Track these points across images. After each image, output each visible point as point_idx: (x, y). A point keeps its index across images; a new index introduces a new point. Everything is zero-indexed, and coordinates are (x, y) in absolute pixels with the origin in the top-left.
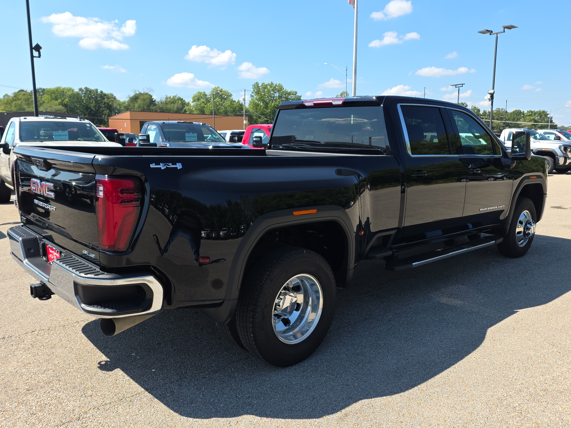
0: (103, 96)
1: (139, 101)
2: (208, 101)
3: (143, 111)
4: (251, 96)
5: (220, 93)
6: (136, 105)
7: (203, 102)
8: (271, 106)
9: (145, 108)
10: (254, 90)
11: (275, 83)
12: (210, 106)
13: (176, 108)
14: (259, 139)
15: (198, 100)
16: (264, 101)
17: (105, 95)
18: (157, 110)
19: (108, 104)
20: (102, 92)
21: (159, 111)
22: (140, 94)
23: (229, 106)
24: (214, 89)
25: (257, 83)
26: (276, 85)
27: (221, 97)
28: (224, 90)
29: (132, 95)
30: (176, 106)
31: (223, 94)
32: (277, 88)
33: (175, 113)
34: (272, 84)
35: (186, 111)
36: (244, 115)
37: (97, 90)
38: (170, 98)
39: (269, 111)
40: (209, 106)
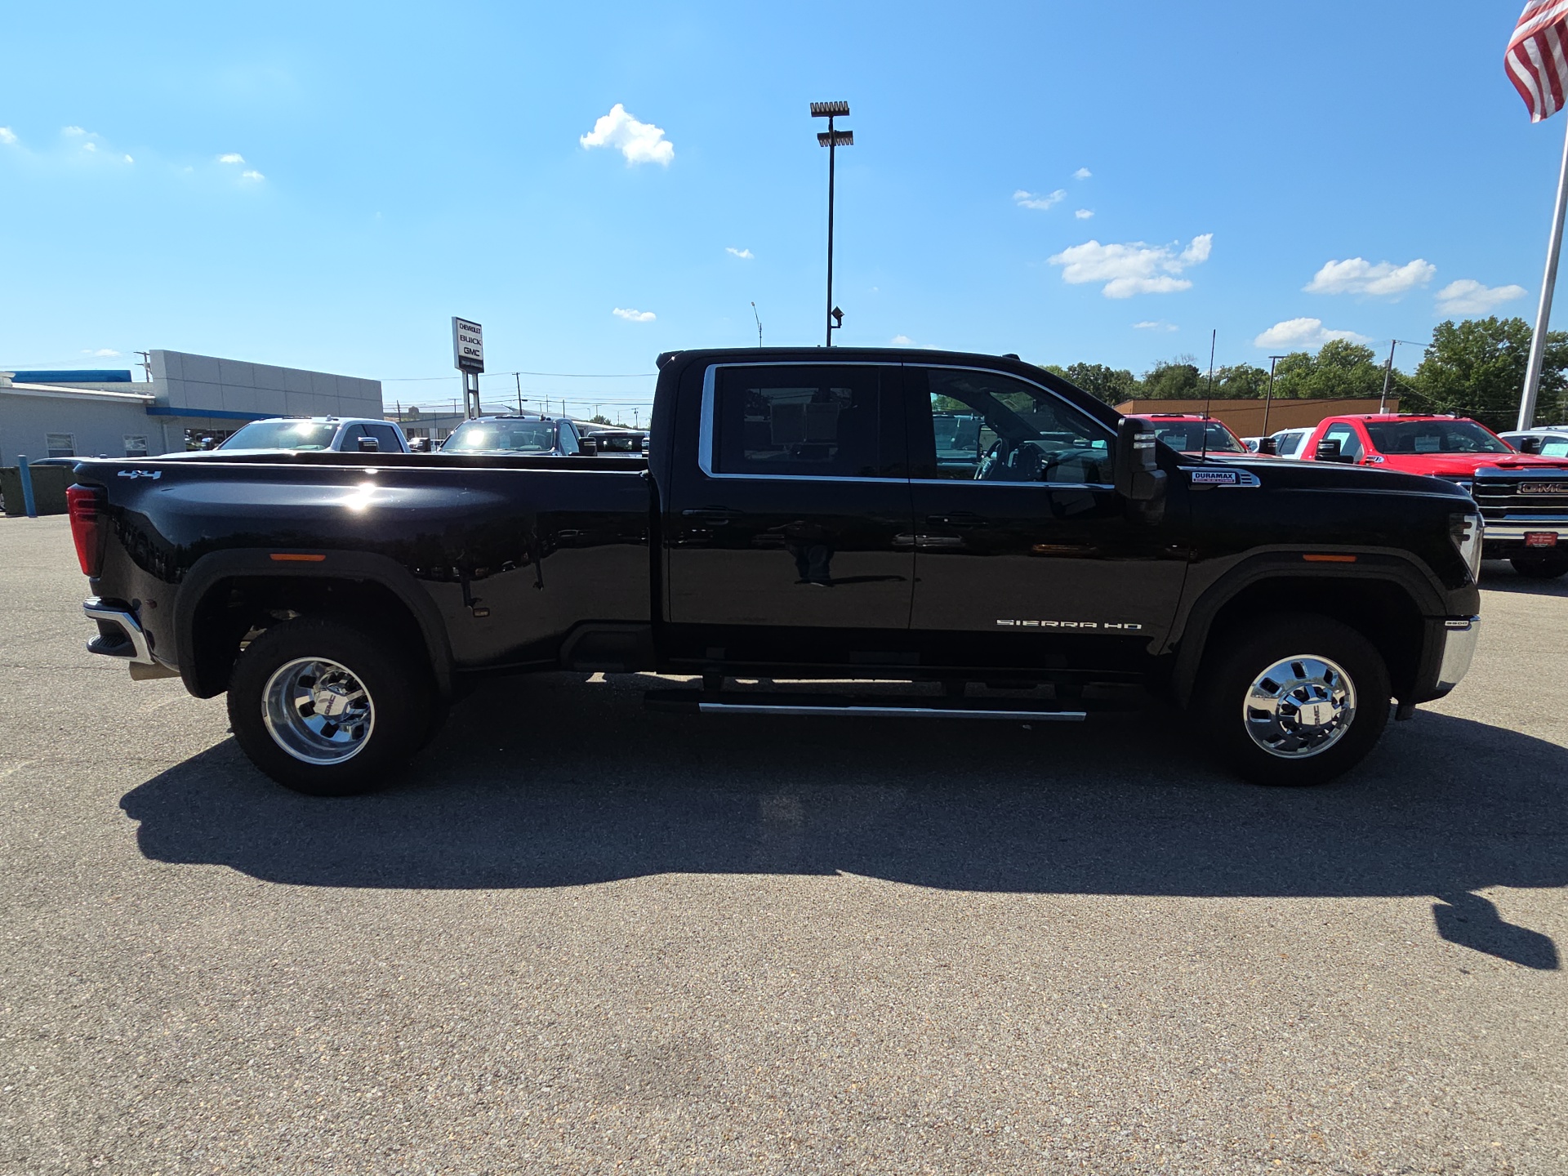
0: (1109, 375)
1: (1163, 380)
2: (1311, 371)
3: (1170, 397)
4: (1427, 354)
5: (1343, 354)
6: (1157, 389)
7: (1299, 375)
8: (1477, 372)
9: (1173, 392)
10: (1437, 340)
11: (1500, 320)
12: (1314, 382)
13: (1234, 390)
14: (1331, 446)
15: (1289, 369)
16: (1461, 362)
17: (1112, 374)
18: (1197, 396)
19: (1114, 388)
20: (1108, 369)
21: (1199, 397)
22: (1169, 368)
23: (1359, 378)
24: (1328, 347)
25: (1449, 322)
26: (1505, 323)
27: (1345, 362)
28: (1354, 345)
29: (1152, 370)
30: (1235, 386)
31: (1348, 356)
32: (1506, 328)
33: (1233, 399)
34: (1493, 320)
35: (1259, 395)
36: (1383, 397)
37: (1099, 367)
38: (1229, 370)
39: (1472, 382)
40: (1310, 381)
